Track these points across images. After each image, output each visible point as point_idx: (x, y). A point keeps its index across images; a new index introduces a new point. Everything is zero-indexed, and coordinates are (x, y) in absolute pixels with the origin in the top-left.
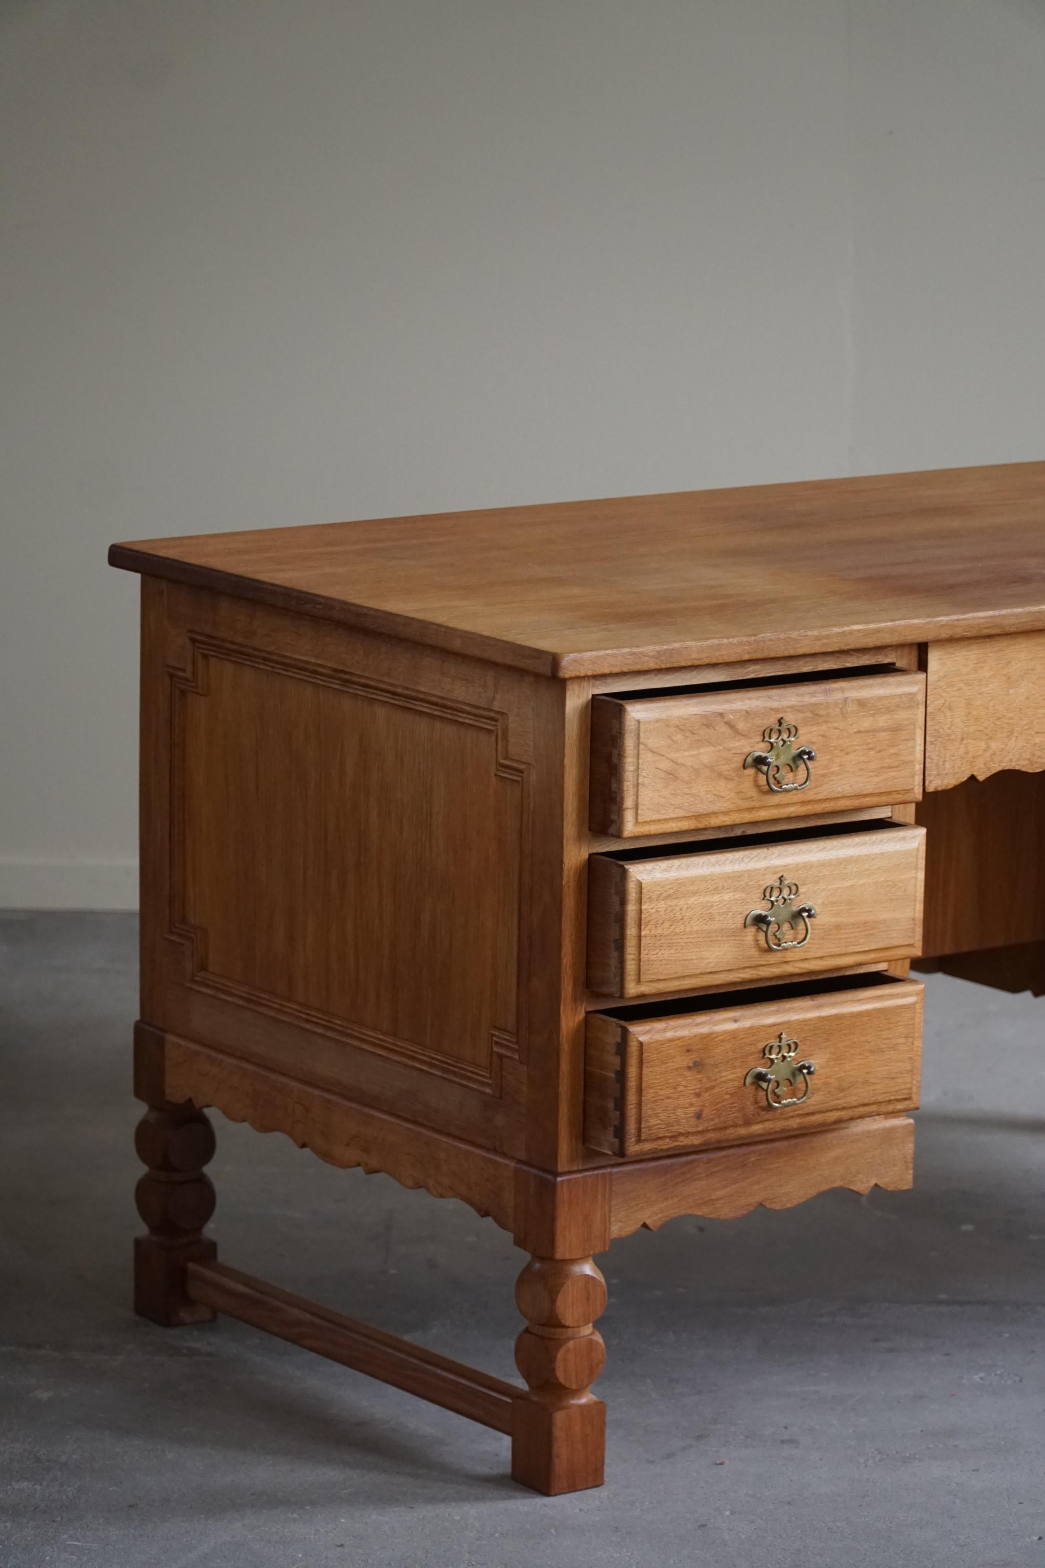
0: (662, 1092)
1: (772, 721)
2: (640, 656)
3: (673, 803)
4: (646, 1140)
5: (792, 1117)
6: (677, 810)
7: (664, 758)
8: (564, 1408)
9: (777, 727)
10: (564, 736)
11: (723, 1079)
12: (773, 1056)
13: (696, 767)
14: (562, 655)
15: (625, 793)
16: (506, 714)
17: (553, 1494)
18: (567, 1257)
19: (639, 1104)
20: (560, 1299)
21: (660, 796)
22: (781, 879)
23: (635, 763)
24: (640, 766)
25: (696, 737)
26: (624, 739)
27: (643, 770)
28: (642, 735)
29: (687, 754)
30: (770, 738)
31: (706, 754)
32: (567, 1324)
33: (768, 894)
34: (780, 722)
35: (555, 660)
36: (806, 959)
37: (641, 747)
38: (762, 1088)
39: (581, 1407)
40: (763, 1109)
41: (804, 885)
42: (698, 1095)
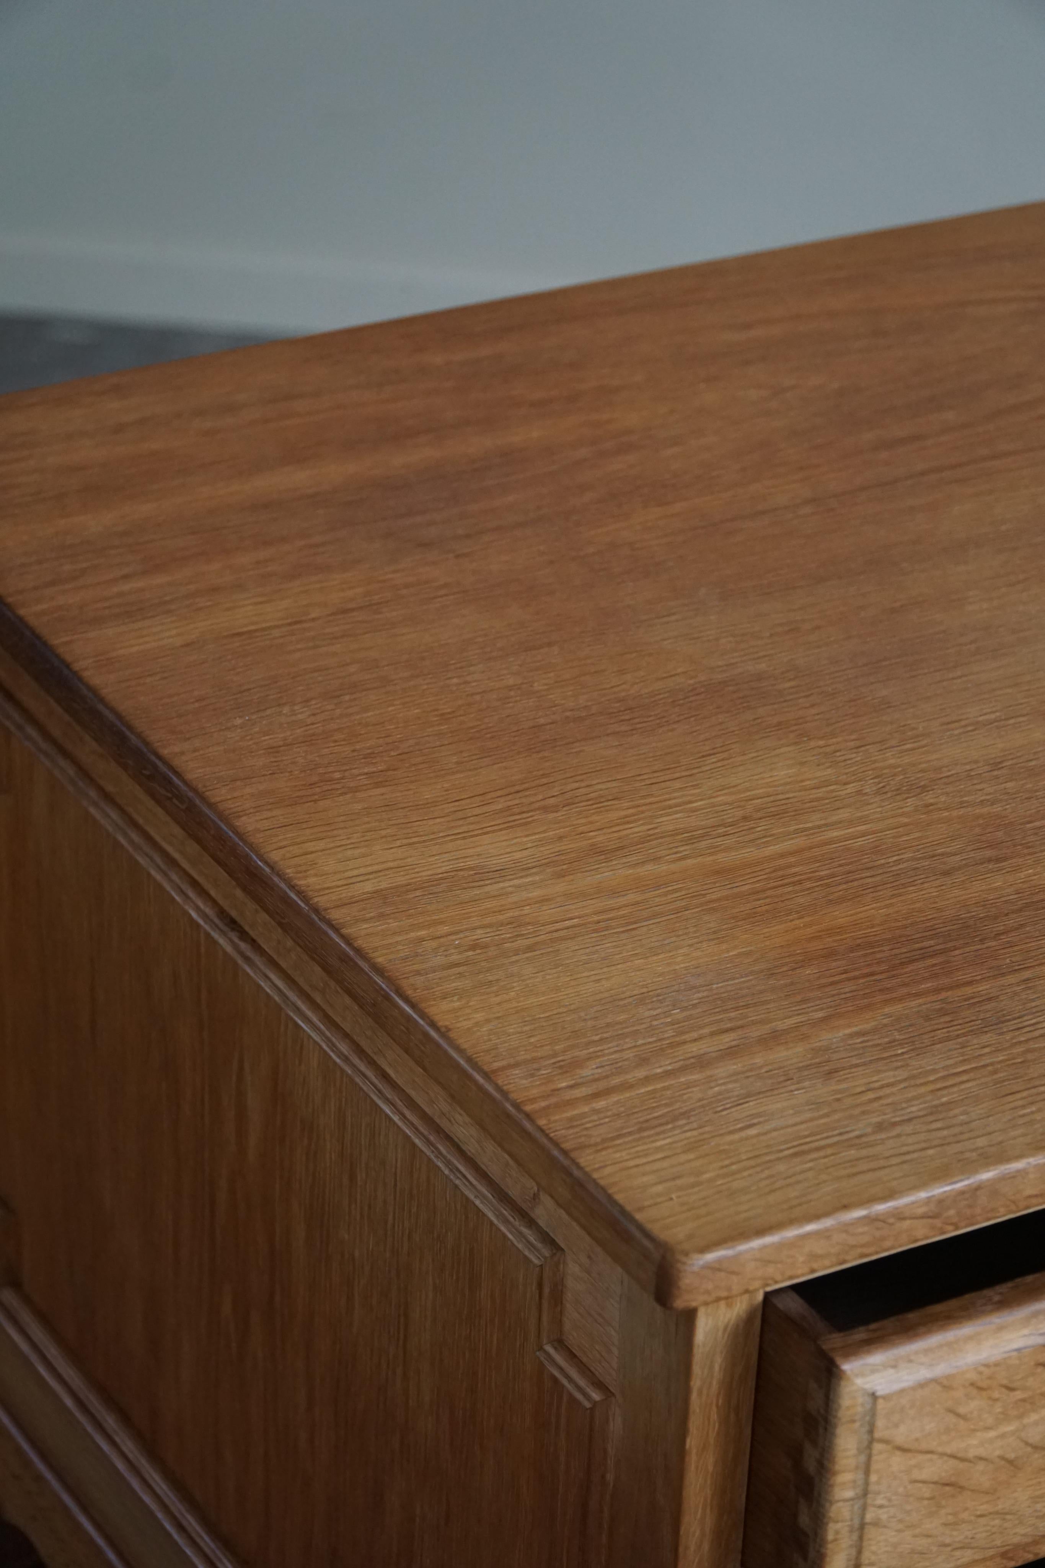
2: (891, 1220)
3: (948, 1541)
6: (958, 1553)
7: (935, 1457)
10: (688, 1390)
13: (1012, 1456)
14: (684, 1259)
15: (830, 1546)
16: (562, 1250)
21: (915, 1536)
23: (860, 1482)
24: (873, 1488)
25: (1019, 1395)
26: (833, 1434)
27: (879, 1493)
28: (880, 1422)
29: (992, 1434)
35: (664, 1267)
37: (876, 1446)
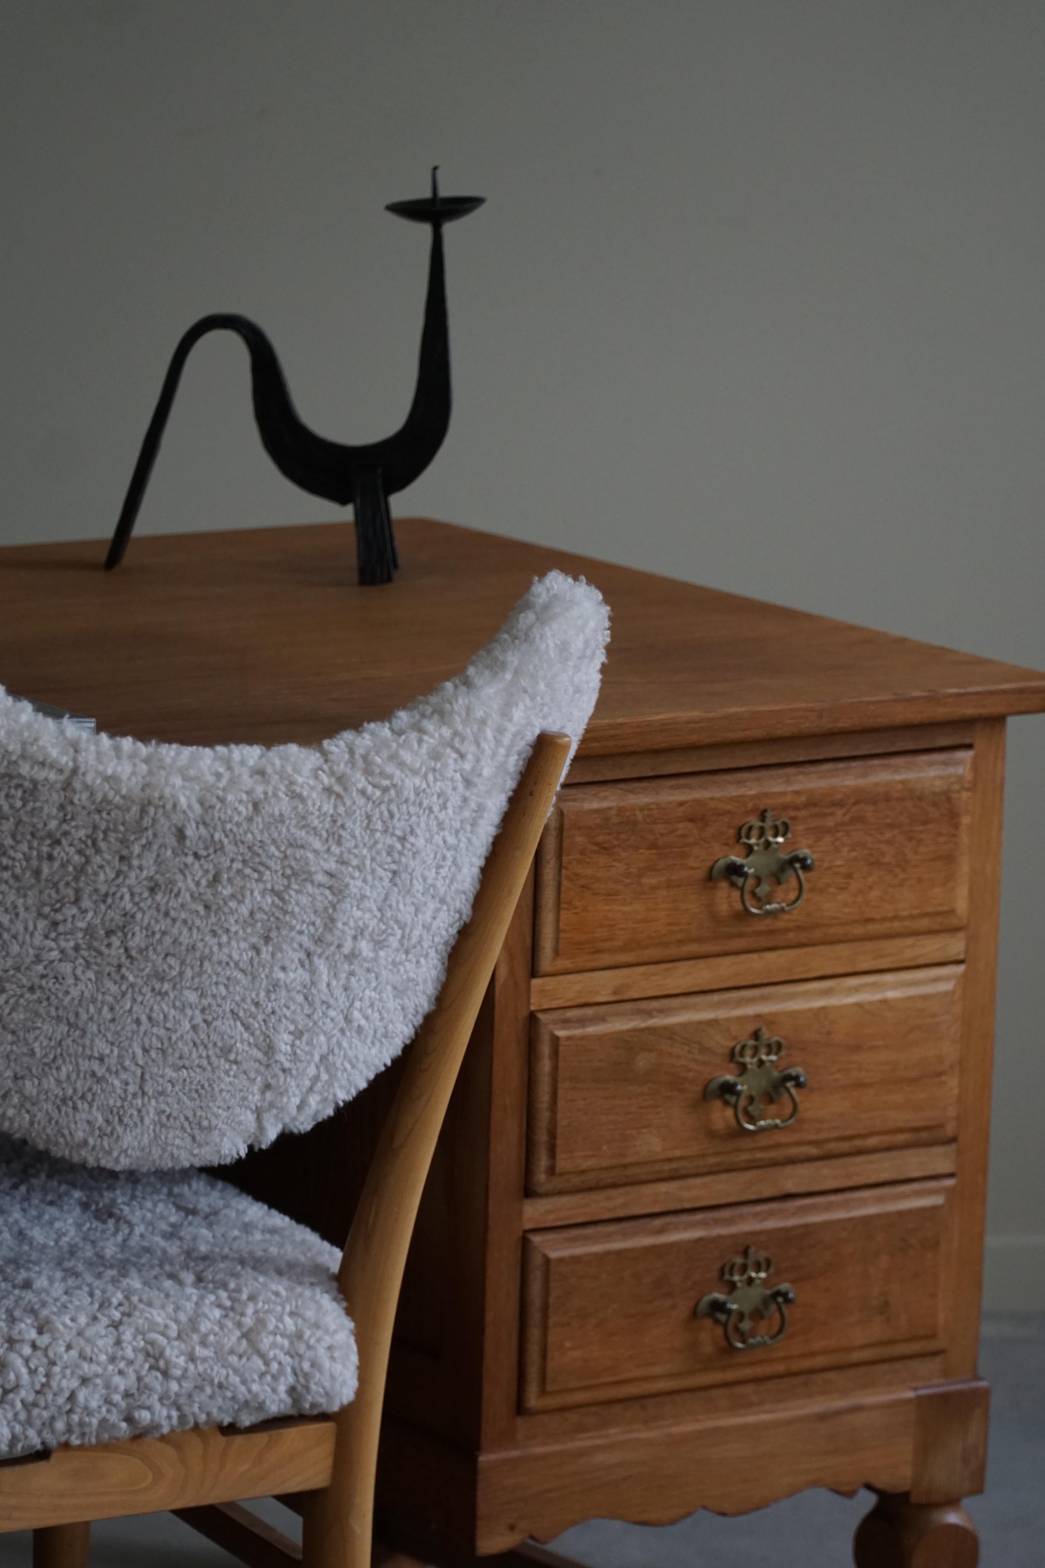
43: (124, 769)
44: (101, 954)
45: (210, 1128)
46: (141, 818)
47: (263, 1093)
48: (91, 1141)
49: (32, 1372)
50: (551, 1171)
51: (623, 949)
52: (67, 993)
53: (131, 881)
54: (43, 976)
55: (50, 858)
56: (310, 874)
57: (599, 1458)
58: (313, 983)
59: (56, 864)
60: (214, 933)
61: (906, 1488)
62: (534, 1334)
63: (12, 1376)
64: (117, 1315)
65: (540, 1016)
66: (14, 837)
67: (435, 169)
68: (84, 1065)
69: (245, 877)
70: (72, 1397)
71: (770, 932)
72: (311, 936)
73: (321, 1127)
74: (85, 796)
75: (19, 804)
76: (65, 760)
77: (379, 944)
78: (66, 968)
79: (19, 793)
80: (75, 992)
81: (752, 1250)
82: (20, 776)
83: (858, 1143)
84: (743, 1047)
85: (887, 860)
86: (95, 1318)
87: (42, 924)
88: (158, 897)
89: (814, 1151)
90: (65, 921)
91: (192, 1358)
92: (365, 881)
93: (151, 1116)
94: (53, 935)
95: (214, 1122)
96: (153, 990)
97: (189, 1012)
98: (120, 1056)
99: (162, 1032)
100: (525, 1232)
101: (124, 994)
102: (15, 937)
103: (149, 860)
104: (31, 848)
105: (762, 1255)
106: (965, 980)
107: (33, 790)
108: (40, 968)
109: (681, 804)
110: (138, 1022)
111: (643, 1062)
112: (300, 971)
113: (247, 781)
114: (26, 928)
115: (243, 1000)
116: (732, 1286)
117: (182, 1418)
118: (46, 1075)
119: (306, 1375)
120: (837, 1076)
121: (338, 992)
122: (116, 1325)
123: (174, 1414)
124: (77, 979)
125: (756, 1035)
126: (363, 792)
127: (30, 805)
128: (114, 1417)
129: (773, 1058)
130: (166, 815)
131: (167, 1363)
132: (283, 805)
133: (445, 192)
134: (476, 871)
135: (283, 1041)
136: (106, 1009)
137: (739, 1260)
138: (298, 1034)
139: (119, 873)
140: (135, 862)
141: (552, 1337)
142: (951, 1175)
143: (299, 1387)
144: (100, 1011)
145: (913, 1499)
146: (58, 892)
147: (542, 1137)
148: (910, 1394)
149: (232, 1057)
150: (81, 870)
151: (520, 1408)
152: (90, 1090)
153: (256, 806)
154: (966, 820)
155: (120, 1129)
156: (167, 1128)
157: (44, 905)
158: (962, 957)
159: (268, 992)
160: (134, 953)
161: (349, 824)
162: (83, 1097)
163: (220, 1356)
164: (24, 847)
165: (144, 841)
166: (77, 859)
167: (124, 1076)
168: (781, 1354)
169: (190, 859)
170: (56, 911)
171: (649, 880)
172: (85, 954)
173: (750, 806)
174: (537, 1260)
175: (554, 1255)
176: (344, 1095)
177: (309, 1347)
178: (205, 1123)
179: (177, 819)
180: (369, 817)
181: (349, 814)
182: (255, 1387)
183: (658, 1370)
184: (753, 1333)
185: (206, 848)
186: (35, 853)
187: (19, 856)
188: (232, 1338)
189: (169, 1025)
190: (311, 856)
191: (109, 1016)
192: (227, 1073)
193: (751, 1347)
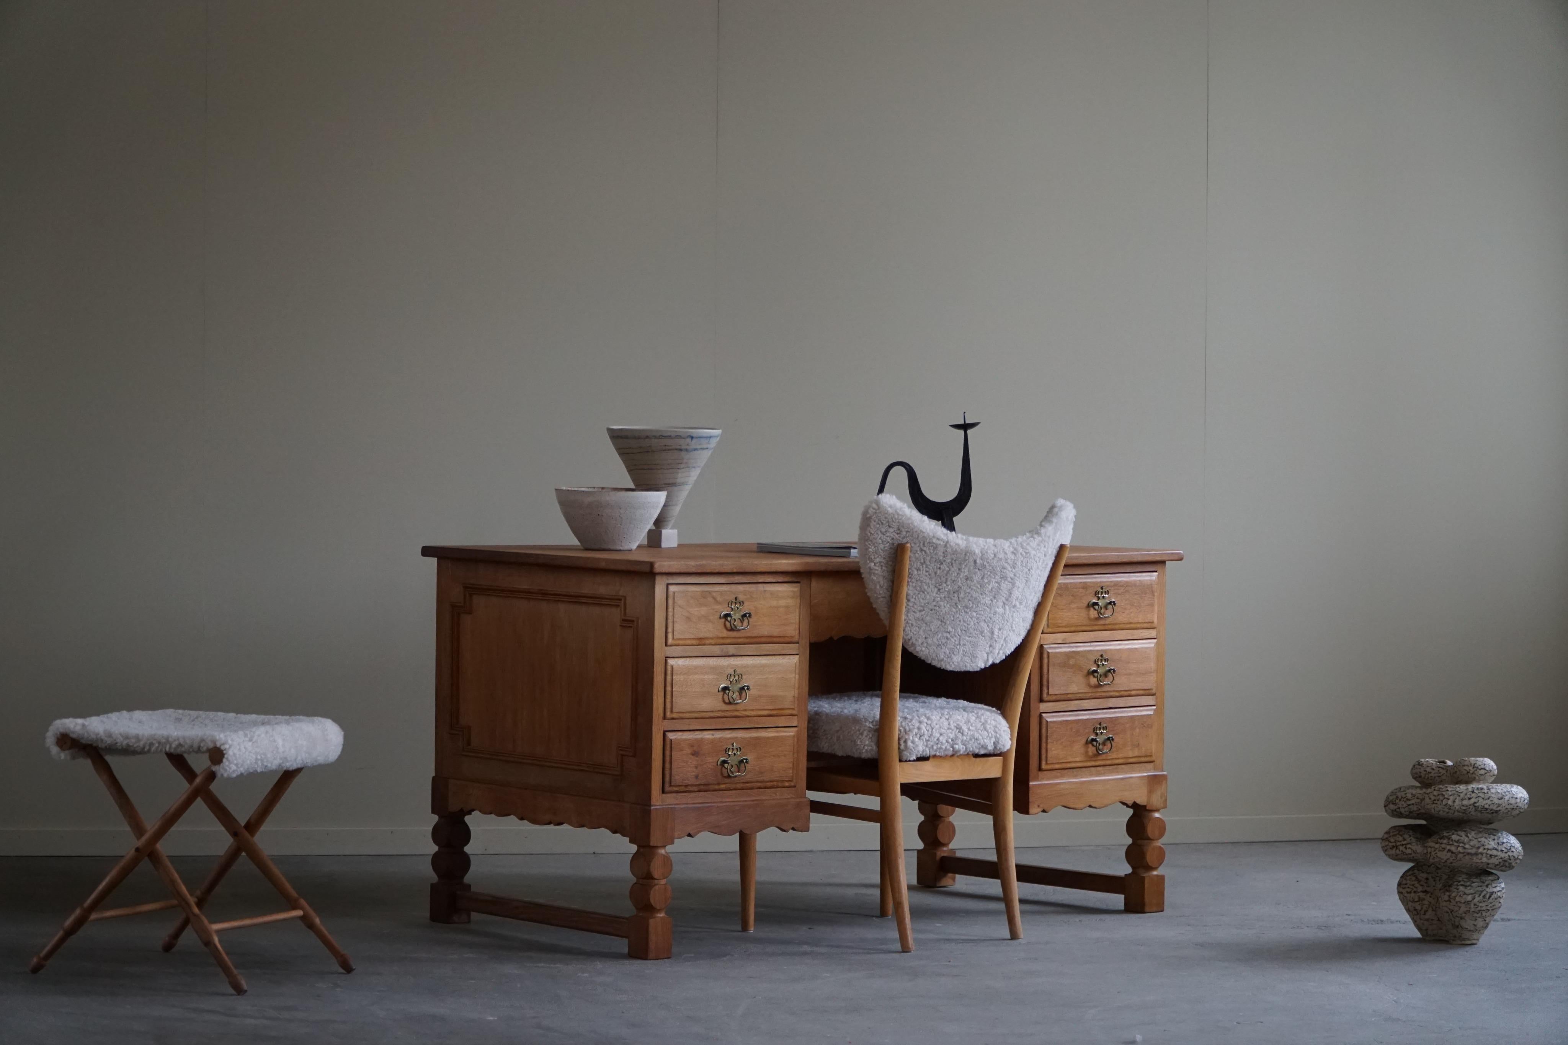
0: (680, 764)
1: (732, 598)
2: (689, 566)
3: (689, 631)
4: (673, 786)
5: (739, 783)
6: (691, 635)
7: (685, 610)
8: (654, 918)
9: (734, 601)
11: (708, 761)
12: (730, 753)
13: (699, 616)
14: (655, 562)
17: (649, 958)
18: (655, 845)
19: (671, 768)
20: (652, 864)
21: (683, 628)
22: (735, 671)
23: (673, 612)
24: (675, 613)
25: (699, 602)
27: (676, 615)
28: (675, 598)
29: (695, 609)
30: (731, 605)
31: (704, 610)
32: (655, 877)
33: (729, 678)
34: (736, 599)
35: (652, 565)
36: (746, 710)
37: (675, 604)
38: (725, 767)
39: (661, 917)
40: (725, 777)
41: (745, 675)
42: (696, 767)
43: (960, 542)
44: (951, 599)
45: (976, 657)
46: (965, 557)
47: (989, 648)
48: (945, 659)
49: (928, 731)
50: (1048, 694)
51: (1065, 627)
52: (942, 611)
53: (961, 576)
54: (935, 606)
55: (940, 568)
56: (1007, 577)
57: (1062, 786)
58: (1005, 614)
59: (941, 570)
60: (981, 594)
61: (1145, 804)
62: (1044, 745)
63: (922, 731)
64: (947, 717)
65: (1045, 646)
66: (930, 562)
67: (964, 413)
68: (945, 634)
69: (991, 577)
70: (938, 739)
71: (1104, 625)
72: (1005, 598)
73: (1002, 662)
74: (950, 549)
75: (932, 552)
76: (945, 538)
77: (1021, 603)
78: (942, 603)
79: (932, 548)
80: (944, 611)
81: (1102, 723)
82: (933, 543)
83: (1129, 692)
84: (1098, 659)
85: (1135, 605)
86: (941, 718)
87: (936, 590)
88: (968, 582)
89: (1117, 694)
90: (942, 589)
91: (969, 729)
92: (1020, 582)
93: (961, 652)
94: (939, 593)
95: (977, 655)
96: (965, 611)
97: (974, 619)
98: (954, 632)
99: (966, 625)
100: (1041, 713)
101: (957, 612)
102: (928, 593)
103: (966, 570)
104: (935, 565)
105: (1105, 725)
106: (1157, 644)
107: (936, 547)
108: (934, 603)
109: (1080, 583)
110: (960, 621)
111: (1072, 662)
112: (1002, 609)
113: (993, 548)
114: (932, 591)
115: (987, 617)
116: (1097, 734)
117: (966, 748)
118: (934, 637)
119: (998, 738)
120: (1124, 671)
121: (1010, 617)
122: (948, 719)
123: (964, 747)
124: (944, 607)
125: (1102, 656)
126: (1021, 554)
127: (935, 552)
128: (948, 747)
129: (1106, 663)
130: (972, 556)
131: (963, 731)
132: (1001, 555)
133: (967, 422)
134: (1043, 585)
135: (996, 632)
136: (952, 617)
137: (1099, 726)
138: (1000, 629)
139: (958, 574)
140: (963, 570)
141: (1049, 746)
142: (1154, 705)
143: (996, 742)
144: (950, 617)
145: (1147, 808)
146: (941, 579)
147: (1045, 683)
148: (1145, 774)
149: (983, 635)
150: (948, 572)
151: (1040, 769)
152: (946, 642)
153: (995, 556)
154: (1156, 594)
155: (953, 656)
156: (966, 656)
157: (937, 583)
158: (1155, 637)
159: (994, 614)
160: (960, 599)
161: (1017, 563)
162: (944, 645)
163: (977, 730)
164: (933, 565)
165: (965, 564)
166: (947, 569)
167: (955, 638)
168: (1110, 758)
169: (977, 570)
170: (940, 585)
171: (1073, 606)
172: (947, 599)
173: (1098, 585)
174: (1044, 722)
175: (1049, 720)
176: (1008, 652)
177: (999, 730)
178: (975, 655)
179: (975, 557)
180: (1022, 562)
181: (1017, 560)
182: (985, 741)
183: (1078, 759)
184: (1103, 749)
185: (982, 567)
186: (935, 567)
187: (931, 568)
188: (979, 725)
189: (968, 623)
190: (1008, 572)
191: (953, 619)
192: (982, 639)
193: (1103, 753)
